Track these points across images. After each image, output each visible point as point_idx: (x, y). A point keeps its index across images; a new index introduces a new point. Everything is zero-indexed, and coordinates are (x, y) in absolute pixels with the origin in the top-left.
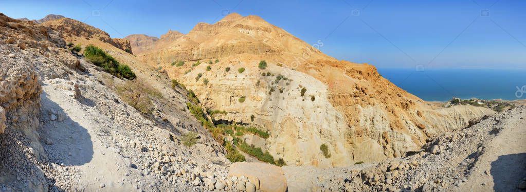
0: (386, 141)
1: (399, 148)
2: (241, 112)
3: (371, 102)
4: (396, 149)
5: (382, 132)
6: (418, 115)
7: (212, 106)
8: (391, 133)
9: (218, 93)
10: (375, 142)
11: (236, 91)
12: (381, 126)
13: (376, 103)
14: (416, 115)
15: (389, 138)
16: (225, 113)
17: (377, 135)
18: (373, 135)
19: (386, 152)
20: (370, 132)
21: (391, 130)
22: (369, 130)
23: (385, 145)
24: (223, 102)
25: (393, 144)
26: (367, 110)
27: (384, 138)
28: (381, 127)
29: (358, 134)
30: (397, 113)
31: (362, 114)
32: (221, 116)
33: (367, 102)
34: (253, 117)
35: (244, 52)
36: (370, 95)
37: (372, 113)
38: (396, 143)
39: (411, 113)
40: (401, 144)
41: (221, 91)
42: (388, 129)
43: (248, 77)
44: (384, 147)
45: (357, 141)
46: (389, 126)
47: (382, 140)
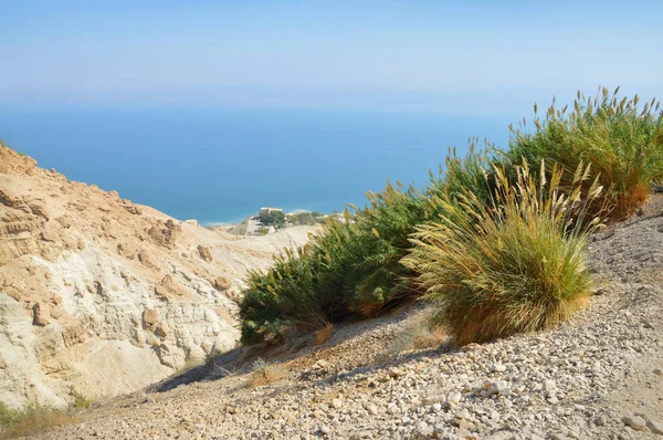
0: (160, 333)
1: (198, 339)
3: (69, 241)
4: (190, 344)
5: (137, 314)
6: (203, 256)
8: (165, 309)
10: (125, 344)
12: (130, 300)
13: (86, 242)
14: (197, 258)
15: (164, 322)
17: (125, 323)
18: (112, 327)
19: (166, 359)
20: (104, 324)
21: (161, 303)
22: (99, 318)
23: (158, 342)
25: (178, 335)
26: (65, 265)
27: (147, 325)
28: (131, 302)
29: (72, 336)
30: (152, 258)
31: (57, 280)
33: (59, 244)
36: (59, 220)
37: (86, 272)
38: (186, 330)
39: (183, 255)
40: (199, 330)
42: (152, 303)
44: (156, 348)
45: (73, 356)
46: (152, 293)
47: (143, 334)
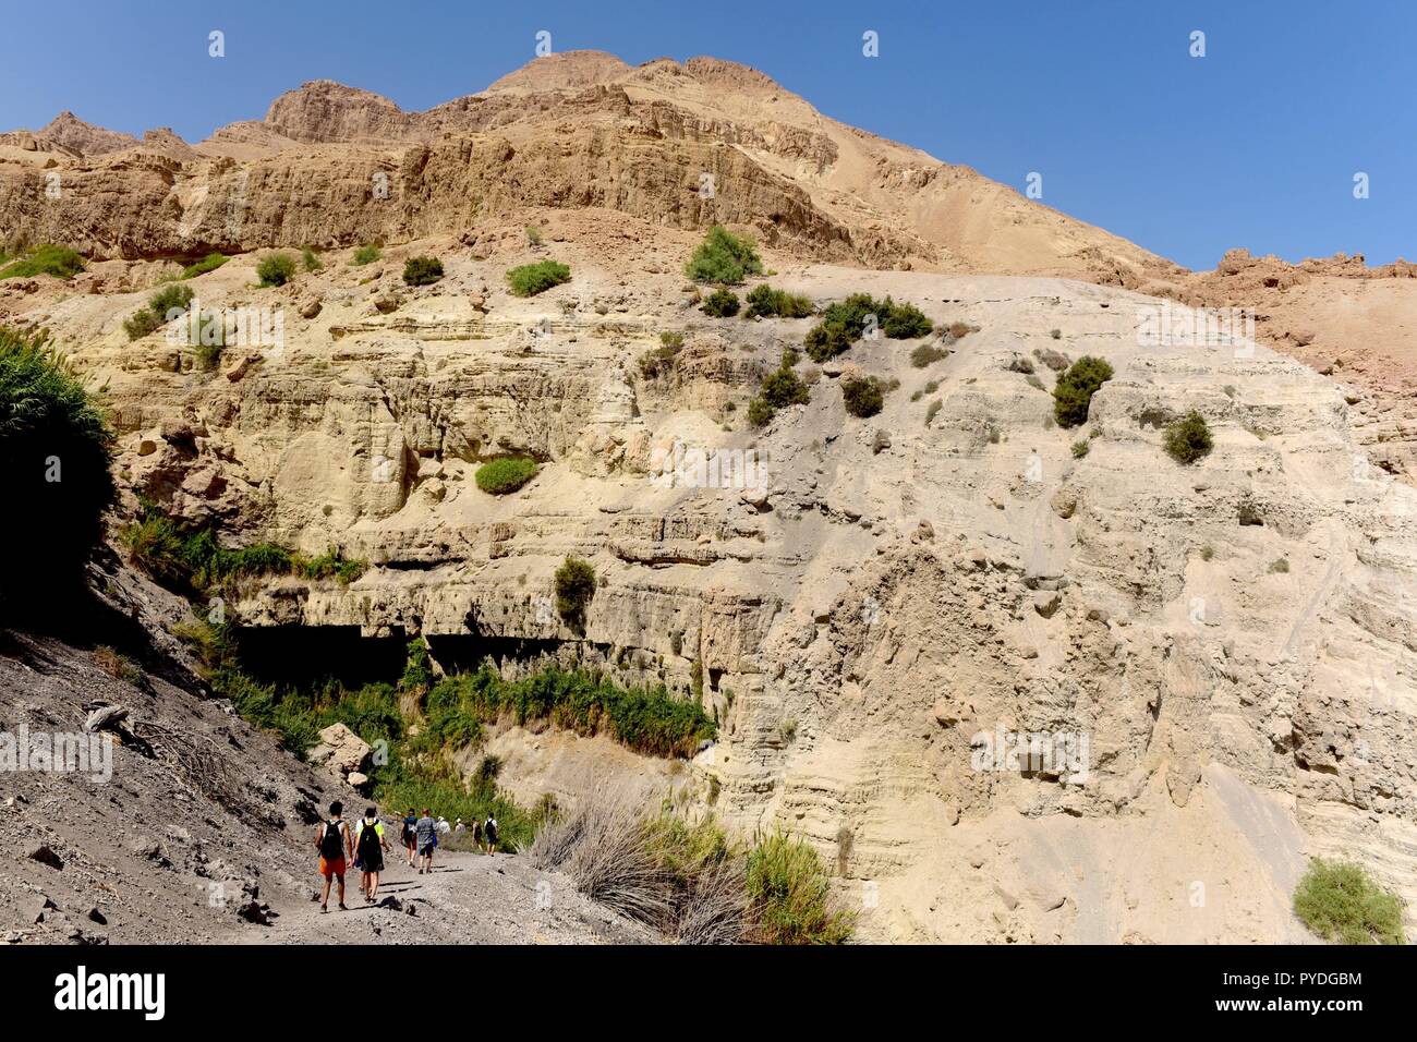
2: (482, 551)
7: (220, 503)
9: (295, 417)
11: (464, 411)
16: (339, 567)
24: (338, 485)
32: (304, 593)
34: (576, 587)
35: (588, 199)
41: (322, 398)
43: (590, 316)
